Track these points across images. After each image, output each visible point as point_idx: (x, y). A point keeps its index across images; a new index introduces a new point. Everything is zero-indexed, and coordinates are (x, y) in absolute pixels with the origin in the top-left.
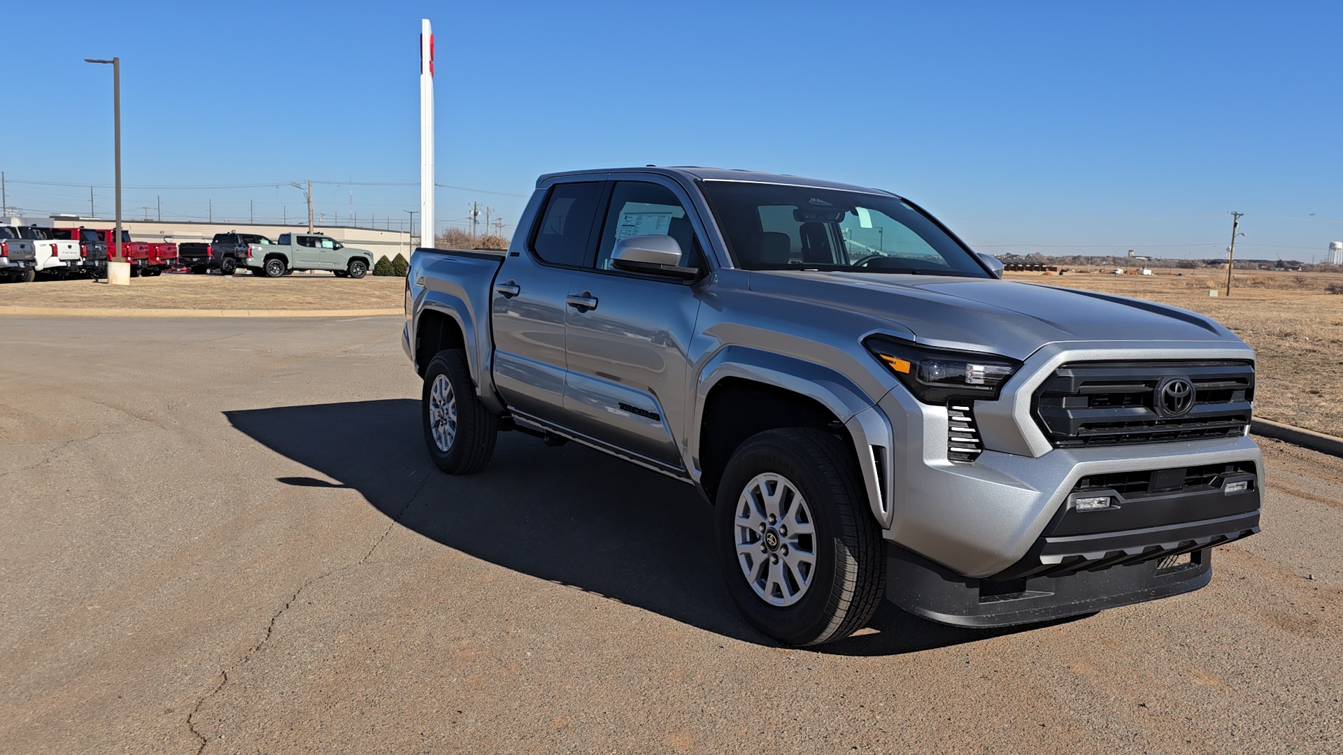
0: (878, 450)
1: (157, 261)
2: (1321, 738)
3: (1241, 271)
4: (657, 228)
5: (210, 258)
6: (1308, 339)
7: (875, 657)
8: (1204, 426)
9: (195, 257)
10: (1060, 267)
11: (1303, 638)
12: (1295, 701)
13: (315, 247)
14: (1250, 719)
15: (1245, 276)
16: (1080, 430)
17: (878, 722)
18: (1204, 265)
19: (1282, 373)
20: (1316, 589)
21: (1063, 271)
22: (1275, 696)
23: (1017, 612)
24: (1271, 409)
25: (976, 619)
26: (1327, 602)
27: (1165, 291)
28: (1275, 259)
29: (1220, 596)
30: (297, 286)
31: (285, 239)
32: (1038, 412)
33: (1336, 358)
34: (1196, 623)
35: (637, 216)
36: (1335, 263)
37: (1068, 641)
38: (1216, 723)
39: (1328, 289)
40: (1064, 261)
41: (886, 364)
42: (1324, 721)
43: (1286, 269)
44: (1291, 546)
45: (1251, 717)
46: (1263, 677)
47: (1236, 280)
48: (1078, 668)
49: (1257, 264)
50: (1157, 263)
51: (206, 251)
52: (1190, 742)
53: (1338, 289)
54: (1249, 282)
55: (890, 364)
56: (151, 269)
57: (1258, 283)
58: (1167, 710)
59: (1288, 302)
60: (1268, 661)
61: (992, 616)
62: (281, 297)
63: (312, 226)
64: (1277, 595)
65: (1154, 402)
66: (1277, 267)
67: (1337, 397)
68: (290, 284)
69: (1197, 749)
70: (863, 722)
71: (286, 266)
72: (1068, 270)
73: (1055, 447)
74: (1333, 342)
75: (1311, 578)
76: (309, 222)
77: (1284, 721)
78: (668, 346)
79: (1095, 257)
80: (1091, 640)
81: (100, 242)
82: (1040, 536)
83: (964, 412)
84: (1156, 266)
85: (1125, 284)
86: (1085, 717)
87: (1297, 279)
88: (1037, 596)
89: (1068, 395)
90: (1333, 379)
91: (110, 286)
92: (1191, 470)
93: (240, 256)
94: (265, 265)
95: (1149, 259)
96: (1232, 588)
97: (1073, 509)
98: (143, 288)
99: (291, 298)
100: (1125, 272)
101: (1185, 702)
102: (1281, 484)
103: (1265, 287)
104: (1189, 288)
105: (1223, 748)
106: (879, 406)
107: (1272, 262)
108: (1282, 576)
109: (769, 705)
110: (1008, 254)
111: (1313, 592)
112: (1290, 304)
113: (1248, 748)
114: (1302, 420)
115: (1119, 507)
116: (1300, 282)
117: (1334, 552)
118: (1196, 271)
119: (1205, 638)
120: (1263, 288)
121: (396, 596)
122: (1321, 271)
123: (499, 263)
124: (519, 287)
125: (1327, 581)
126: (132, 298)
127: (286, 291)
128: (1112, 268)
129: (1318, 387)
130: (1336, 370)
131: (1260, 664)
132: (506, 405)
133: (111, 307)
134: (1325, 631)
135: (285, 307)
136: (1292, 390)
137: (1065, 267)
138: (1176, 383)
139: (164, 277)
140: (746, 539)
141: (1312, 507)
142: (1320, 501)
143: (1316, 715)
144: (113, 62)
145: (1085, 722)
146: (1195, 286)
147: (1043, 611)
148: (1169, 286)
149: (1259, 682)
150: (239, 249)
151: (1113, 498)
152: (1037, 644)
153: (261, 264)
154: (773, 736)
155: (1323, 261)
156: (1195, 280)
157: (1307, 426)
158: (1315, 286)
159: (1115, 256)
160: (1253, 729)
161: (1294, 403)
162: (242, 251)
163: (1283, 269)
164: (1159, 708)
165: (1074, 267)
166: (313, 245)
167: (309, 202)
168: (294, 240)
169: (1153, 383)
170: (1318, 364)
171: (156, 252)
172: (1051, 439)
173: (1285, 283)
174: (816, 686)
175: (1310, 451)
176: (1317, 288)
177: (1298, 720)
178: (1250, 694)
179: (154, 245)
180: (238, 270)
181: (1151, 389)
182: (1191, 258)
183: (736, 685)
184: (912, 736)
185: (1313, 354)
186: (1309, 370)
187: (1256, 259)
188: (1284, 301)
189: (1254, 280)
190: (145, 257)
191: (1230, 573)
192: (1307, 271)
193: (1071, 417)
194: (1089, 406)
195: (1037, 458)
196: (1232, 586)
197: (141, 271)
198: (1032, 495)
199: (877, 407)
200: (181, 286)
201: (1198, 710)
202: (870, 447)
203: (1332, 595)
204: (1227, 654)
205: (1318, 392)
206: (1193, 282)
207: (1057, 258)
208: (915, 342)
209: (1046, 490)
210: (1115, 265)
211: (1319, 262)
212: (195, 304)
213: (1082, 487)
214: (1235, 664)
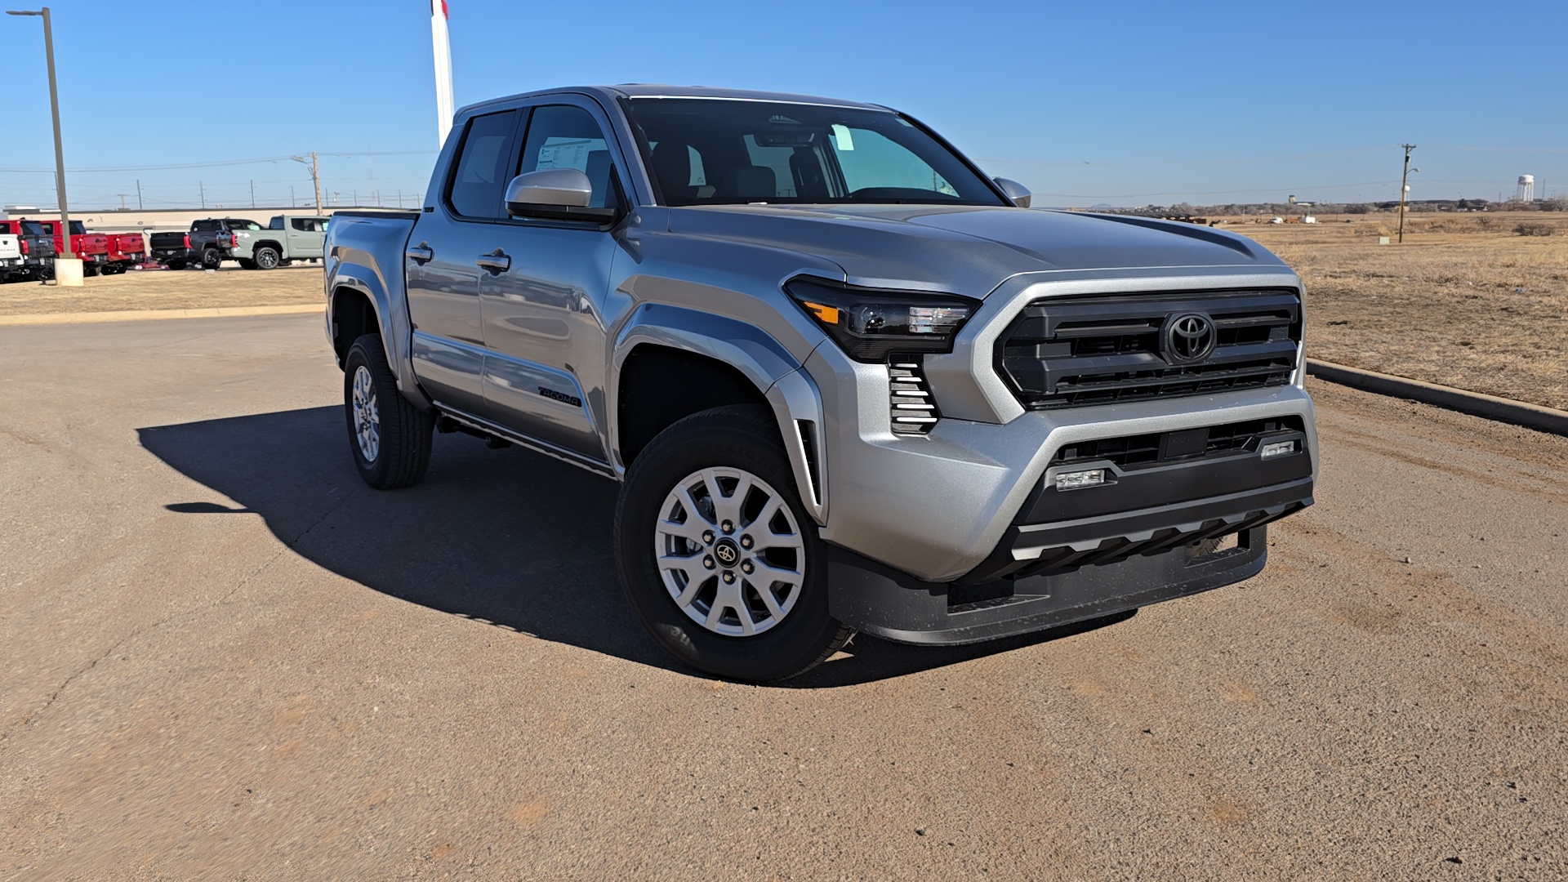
0: (806, 426)
1: (119, 256)
2: (1363, 760)
3: (1419, 214)
4: (575, 163)
5: (188, 250)
6: (1471, 283)
7: (826, 689)
8: (1231, 374)
9: (170, 250)
10: (1209, 219)
11: (1377, 635)
12: (1343, 715)
13: (314, 230)
14: (1279, 741)
15: (1423, 220)
16: (1061, 386)
17: (799, 772)
18: (1376, 209)
19: (1432, 323)
20: (1410, 574)
21: (1213, 223)
22: (1320, 710)
23: (1000, 622)
24: (1411, 365)
25: (944, 635)
26: (1419, 590)
27: (1329, 240)
28: (1457, 199)
29: (1289, 589)
30: (292, 278)
31: (277, 223)
32: (1003, 364)
33: (1499, 304)
34: (1249, 623)
35: (554, 149)
36: (1525, 200)
37: (1080, 655)
38: (1235, 748)
39: (1517, 230)
40: (1214, 211)
41: (811, 314)
42: (1373, 738)
43: (1470, 210)
44: (1394, 524)
45: (1281, 739)
46: (1312, 686)
47: (1411, 224)
48: (1081, 689)
49: (1436, 205)
50: (1322, 209)
51: (183, 242)
52: (1193, 775)
53: (1527, 230)
54: (1427, 227)
55: (816, 313)
56: (113, 266)
57: (1437, 227)
58: (1177, 735)
59: (1463, 245)
60: (1325, 667)
61: (965, 630)
62: (265, 291)
63: (320, 208)
64: (1360, 584)
65: (1160, 346)
66: (1459, 207)
67: (1491, 347)
68: (282, 276)
69: (1199, 784)
70: (780, 774)
71: (280, 256)
72: (1219, 221)
73: (1028, 409)
74: (1500, 286)
75: (1407, 562)
76: (317, 202)
77: (1322, 741)
78: (573, 309)
79: (1250, 205)
80: (1110, 652)
81: (46, 235)
82: (1012, 524)
83: (911, 369)
84: (1321, 213)
85: (1285, 236)
86: (1069, 751)
87: (1482, 220)
88: (1026, 601)
89: (1042, 341)
90: (1490, 328)
91: (57, 288)
92: (1216, 430)
93: (224, 246)
94: (255, 256)
95: (1313, 204)
96: (1308, 578)
97: (1053, 487)
98: (97, 289)
99: (278, 293)
100: (1285, 221)
101: (1204, 724)
102: (1404, 451)
103: (1445, 231)
104: (1358, 237)
105: (1233, 782)
106: (805, 369)
107: (1453, 202)
108: (1372, 561)
109: (665, 758)
110: (1150, 206)
111: (1406, 578)
112: (1467, 247)
113: (1266, 779)
114: (1444, 376)
115: (1116, 482)
116: (1485, 224)
117: (1445, 529)
118: (1366, 216)
119: (1254, 642)
120: (1443, 232)
121: (239, 644)
122: (1510, 210)
123: (413, 221)
124: (431, 250)
125: (1425, 564)
126: (79, 300)
127: (275, 285)
128: (1270, 217)
129: (1471, 337)
130: (1495, 317)
131: (1314, 671)
132: (432, 401)
133: (48, 312)
134: (1408, 624)
135: (265, 303)
136: (1439, 343)
137: (1215, 218)
138: (1189, 320)
139: (130, 275)
140: (670, 549)
141: (1432, 476)
142: (1446, 469)
143: (1365, 732)
144: (42, 14)
145: (1067, 757)
146: (1364, 233)
147: (1035, 619)
148: (1335, 234)
149: (1306, 693)
150: (223, 237)
151: (1108, 470)
152: (1039, 661)
153: (249, 255)
154: (655, 800)
155: (1512, 198)
156: (1365, 226)
157: (1448, 382)
158: (1501, 228)
159: (1274, 203)
160: (1280, 754)
161: (1438, 357)
162: (225, 240)
163: (1466, 209)
164: (1167, 734)
165: (1226, 219)
166: (311, 228)
167: (315, 178)
168: (288, 224)
169: (1158, 322)
170: (1477, 311)
171: (117, 246)
172: (1023, 398)
173: (1468, 226)
174: (736, 729)
175: (1449, 411)
176: (1504, 230)
177: (1341, 739)
178: (1289, 709)
179: (115, 237)
180: (224, 264)
181: (1156, 329)
182: (1360, 201)
183: (632, 735)
184: (838, 789)
185: (1474, 300)
186: (1463, 319)
187: (1435, 199)
188: (1459, 245)
189: (1432, 223)
190: (104, 252)
191: (1311, 560)
192: (1493, 211)
193: (1047, 370)
194: (1073, 355)
195: (1005, 425)
196: (1308, 576)
197: (100, 268)
198: (998, 472)
199: (803, 370)
200: (147, 284)
201: (1217, 734)
202: (795, 422)
203: (1428, 580)
204: (1276, 661)
205: (1469, 344)
206: (1363, 229)
207: (1206, 208)
208: (846, 283)
209: (1016, 466)
210: (1273, 213)
211: (1507, 200)
212: (154, 305)
213: (1065, 459)
214: (1282, 673)
